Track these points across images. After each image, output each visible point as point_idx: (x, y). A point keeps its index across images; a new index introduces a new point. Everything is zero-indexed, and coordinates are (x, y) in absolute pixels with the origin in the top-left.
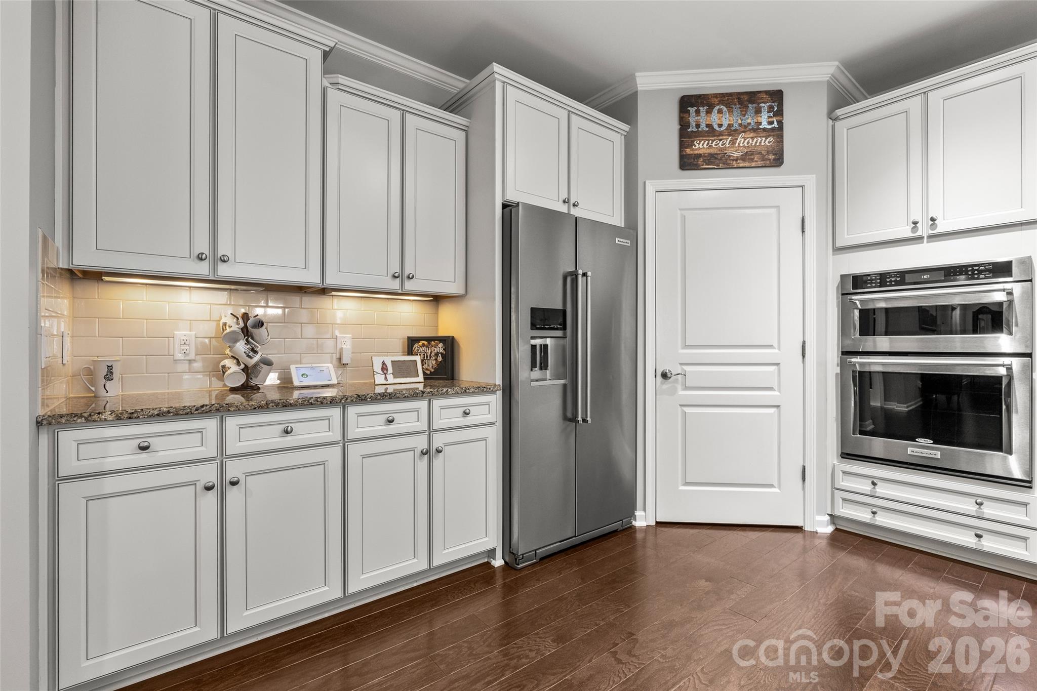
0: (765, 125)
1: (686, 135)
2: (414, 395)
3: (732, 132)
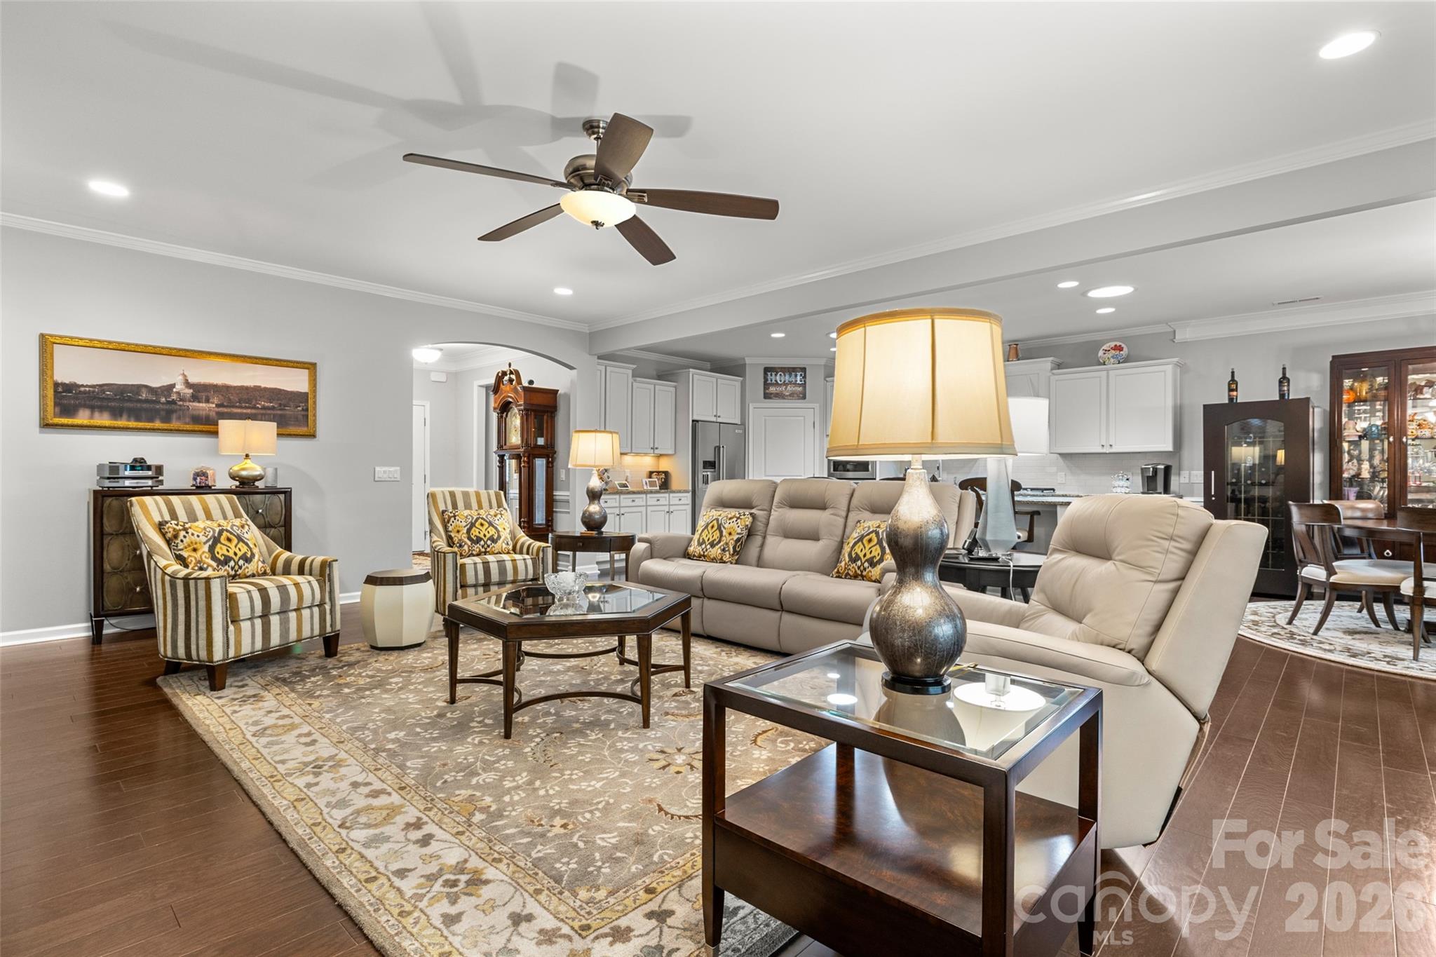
0: (798, 382)
1: (766, 385)
2: (656, 492)
3: (785, 384)
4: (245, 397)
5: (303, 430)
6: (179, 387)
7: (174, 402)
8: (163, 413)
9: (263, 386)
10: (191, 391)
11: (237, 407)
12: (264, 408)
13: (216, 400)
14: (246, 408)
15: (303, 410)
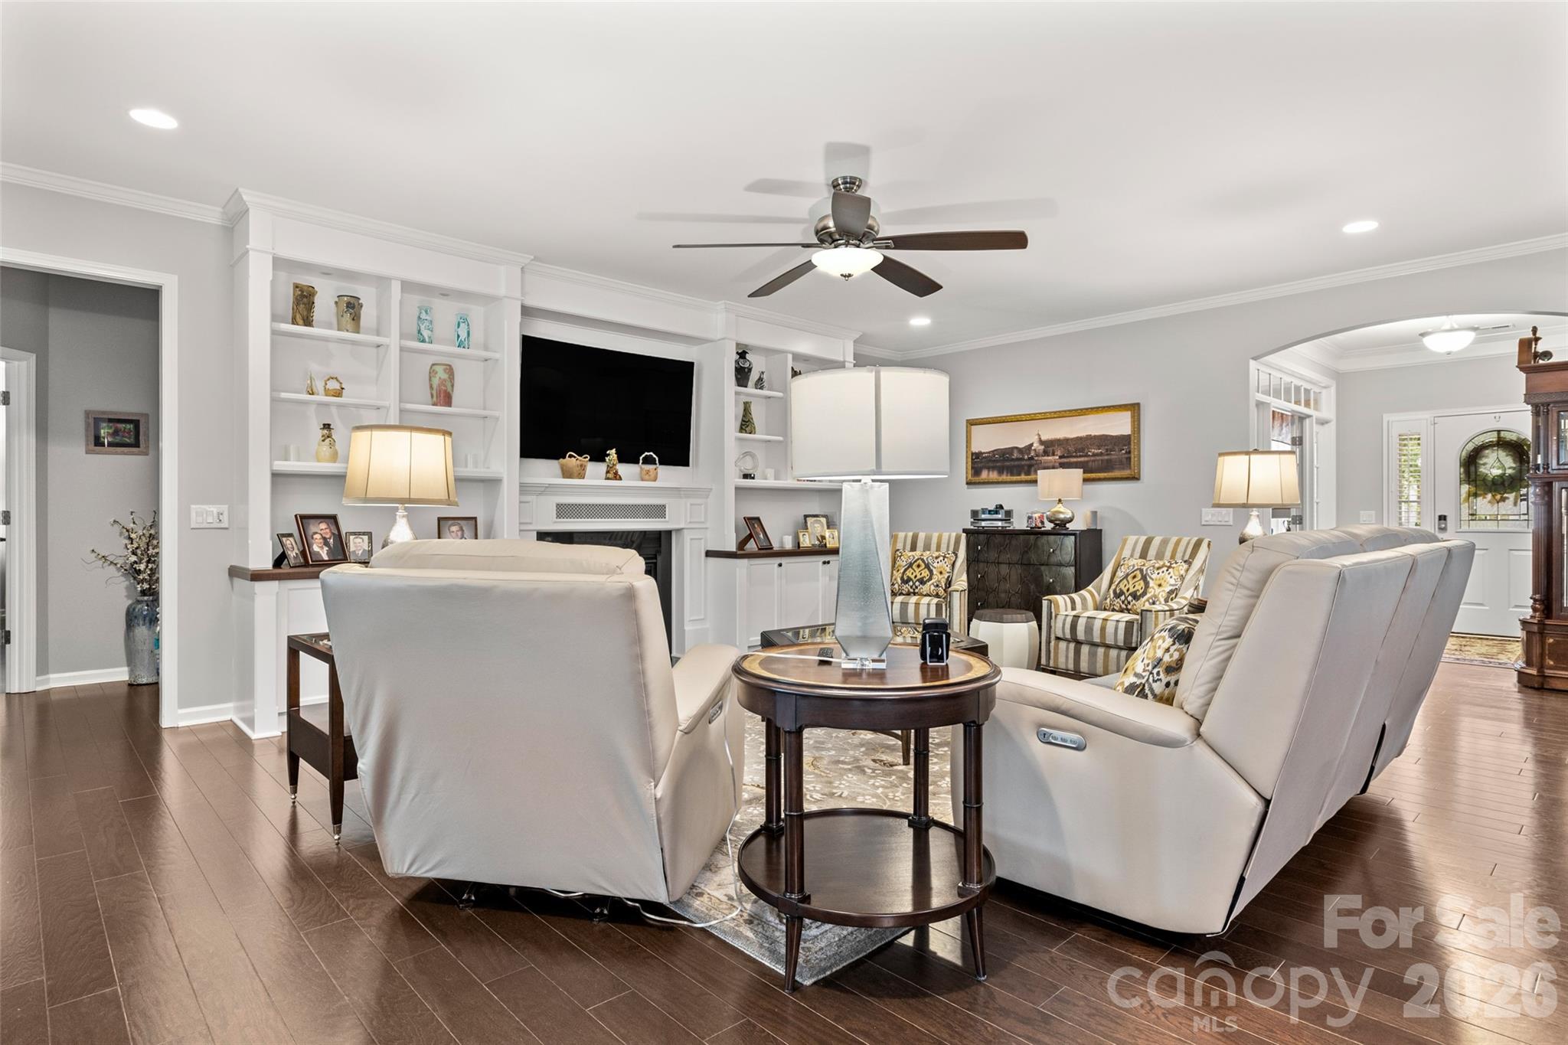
4: (1080, 447)
5: (1126, 473)
6: (1036, 445)
7: (1032, 458)
8: (1026, 468)
9: (1093, 434)
10: (1043, 447)
11: (1075, 457)
12: (1094, 455)
13: (1059, 453)
14: (1080, 456)
15: (1126, 452)
